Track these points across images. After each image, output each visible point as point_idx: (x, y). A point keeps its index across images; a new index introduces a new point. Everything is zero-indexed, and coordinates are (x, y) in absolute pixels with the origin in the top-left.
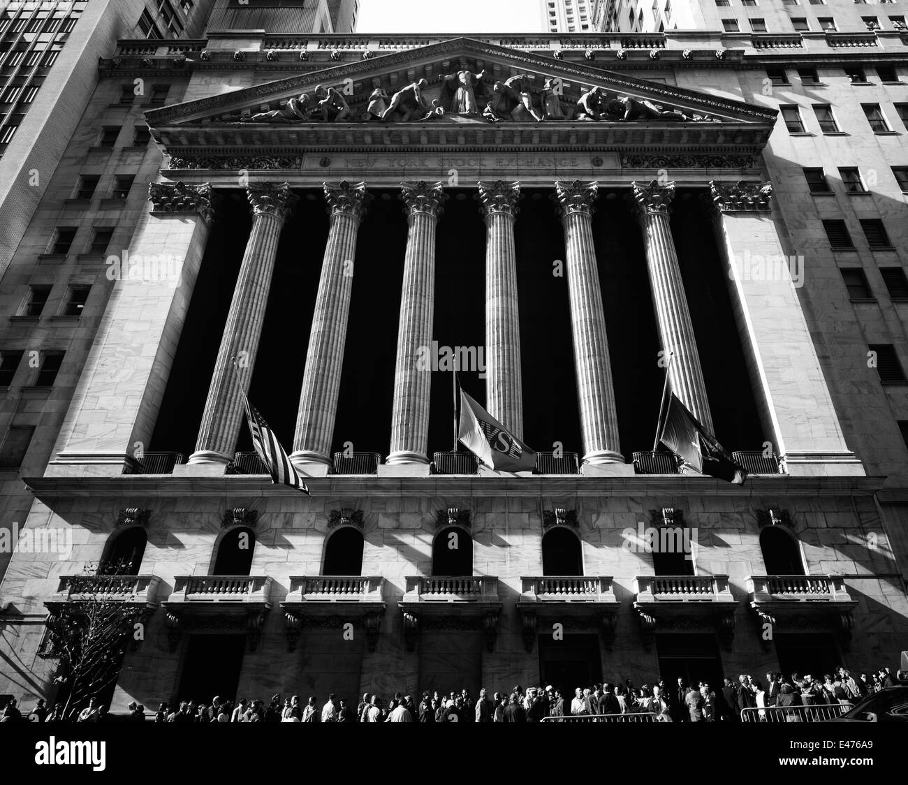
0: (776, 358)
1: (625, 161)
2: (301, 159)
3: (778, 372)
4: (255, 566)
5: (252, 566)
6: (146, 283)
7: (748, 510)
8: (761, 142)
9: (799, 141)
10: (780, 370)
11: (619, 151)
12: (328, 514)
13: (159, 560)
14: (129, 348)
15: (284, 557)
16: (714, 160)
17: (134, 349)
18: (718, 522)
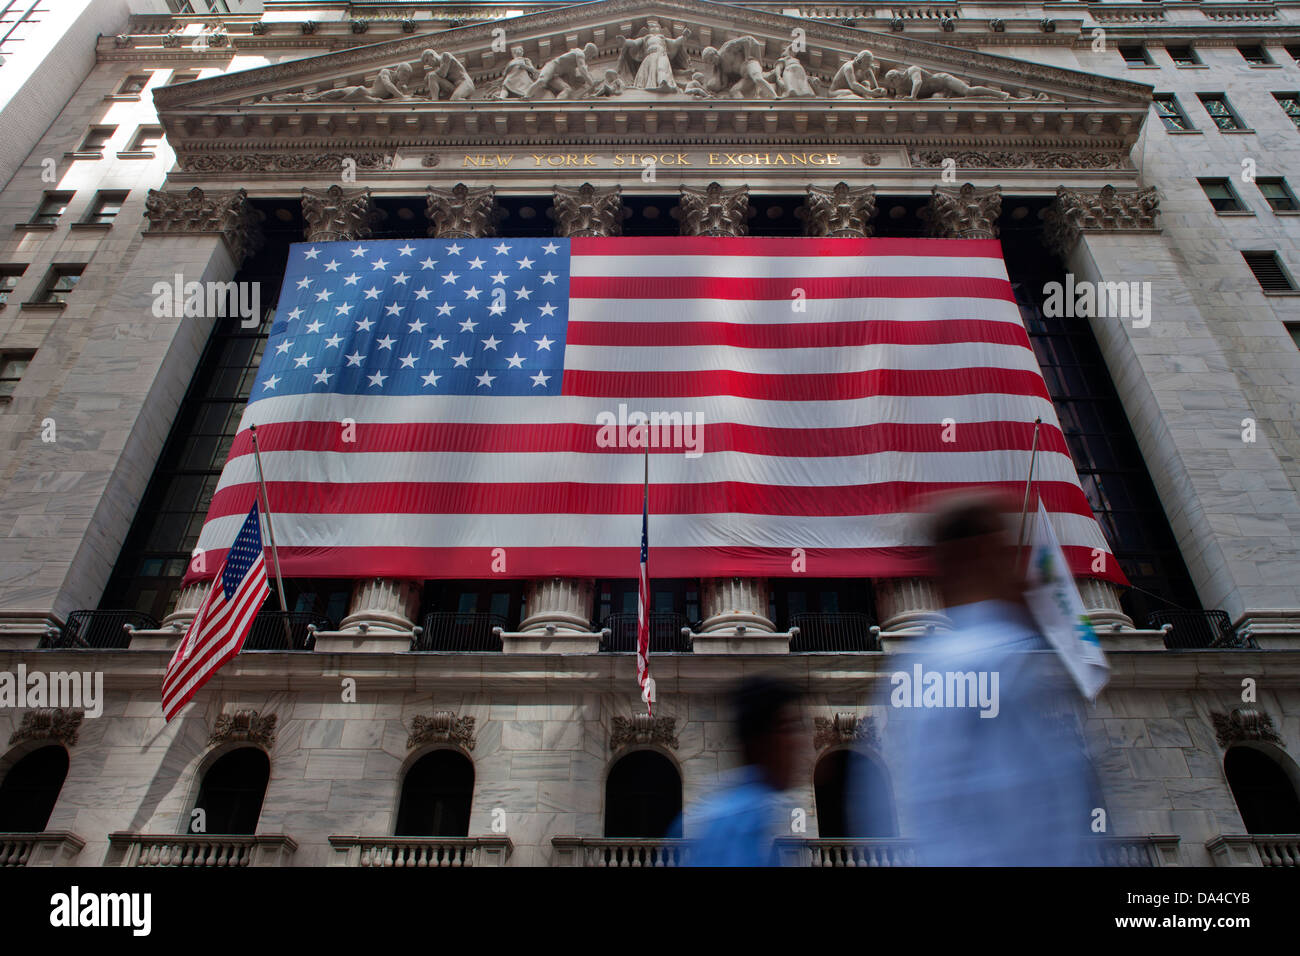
0: (1206, 454)
1: (916, 158)
2: (393, 156)
3: (1214, 476)
4: (265, 820)
5: (260, 819)
6: (122, 337)
7: (1196, 712)
8: (1130, 133)
9: (1185, 143)
10: (1217, 473)
11: (905, 144)
12: (408, 723)
13: (87, 806)
14: (82, 437)
15: (321, 803)
16: (1058, 158)
17: (87, 438)
18: (1141, 737)
